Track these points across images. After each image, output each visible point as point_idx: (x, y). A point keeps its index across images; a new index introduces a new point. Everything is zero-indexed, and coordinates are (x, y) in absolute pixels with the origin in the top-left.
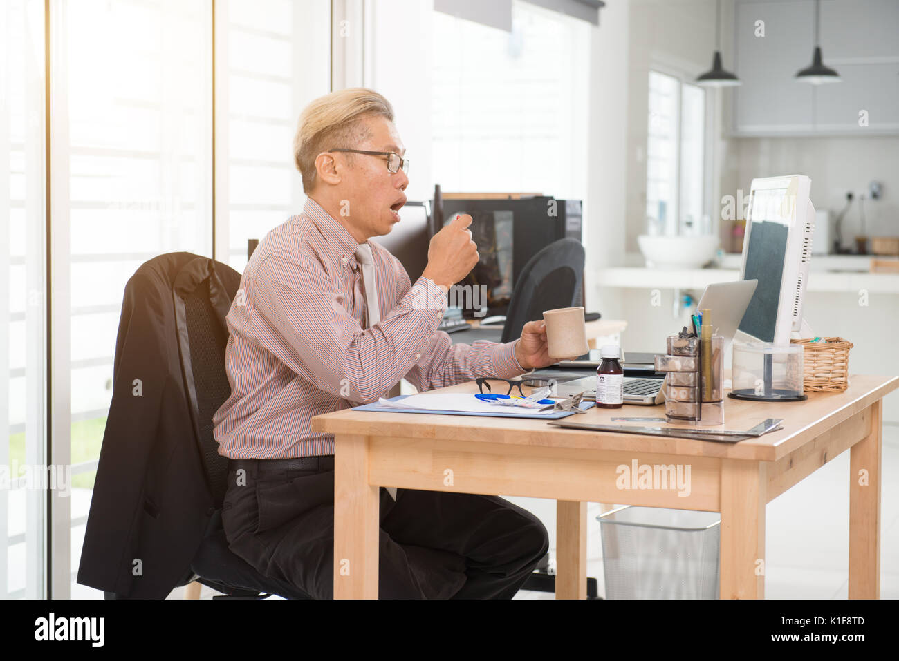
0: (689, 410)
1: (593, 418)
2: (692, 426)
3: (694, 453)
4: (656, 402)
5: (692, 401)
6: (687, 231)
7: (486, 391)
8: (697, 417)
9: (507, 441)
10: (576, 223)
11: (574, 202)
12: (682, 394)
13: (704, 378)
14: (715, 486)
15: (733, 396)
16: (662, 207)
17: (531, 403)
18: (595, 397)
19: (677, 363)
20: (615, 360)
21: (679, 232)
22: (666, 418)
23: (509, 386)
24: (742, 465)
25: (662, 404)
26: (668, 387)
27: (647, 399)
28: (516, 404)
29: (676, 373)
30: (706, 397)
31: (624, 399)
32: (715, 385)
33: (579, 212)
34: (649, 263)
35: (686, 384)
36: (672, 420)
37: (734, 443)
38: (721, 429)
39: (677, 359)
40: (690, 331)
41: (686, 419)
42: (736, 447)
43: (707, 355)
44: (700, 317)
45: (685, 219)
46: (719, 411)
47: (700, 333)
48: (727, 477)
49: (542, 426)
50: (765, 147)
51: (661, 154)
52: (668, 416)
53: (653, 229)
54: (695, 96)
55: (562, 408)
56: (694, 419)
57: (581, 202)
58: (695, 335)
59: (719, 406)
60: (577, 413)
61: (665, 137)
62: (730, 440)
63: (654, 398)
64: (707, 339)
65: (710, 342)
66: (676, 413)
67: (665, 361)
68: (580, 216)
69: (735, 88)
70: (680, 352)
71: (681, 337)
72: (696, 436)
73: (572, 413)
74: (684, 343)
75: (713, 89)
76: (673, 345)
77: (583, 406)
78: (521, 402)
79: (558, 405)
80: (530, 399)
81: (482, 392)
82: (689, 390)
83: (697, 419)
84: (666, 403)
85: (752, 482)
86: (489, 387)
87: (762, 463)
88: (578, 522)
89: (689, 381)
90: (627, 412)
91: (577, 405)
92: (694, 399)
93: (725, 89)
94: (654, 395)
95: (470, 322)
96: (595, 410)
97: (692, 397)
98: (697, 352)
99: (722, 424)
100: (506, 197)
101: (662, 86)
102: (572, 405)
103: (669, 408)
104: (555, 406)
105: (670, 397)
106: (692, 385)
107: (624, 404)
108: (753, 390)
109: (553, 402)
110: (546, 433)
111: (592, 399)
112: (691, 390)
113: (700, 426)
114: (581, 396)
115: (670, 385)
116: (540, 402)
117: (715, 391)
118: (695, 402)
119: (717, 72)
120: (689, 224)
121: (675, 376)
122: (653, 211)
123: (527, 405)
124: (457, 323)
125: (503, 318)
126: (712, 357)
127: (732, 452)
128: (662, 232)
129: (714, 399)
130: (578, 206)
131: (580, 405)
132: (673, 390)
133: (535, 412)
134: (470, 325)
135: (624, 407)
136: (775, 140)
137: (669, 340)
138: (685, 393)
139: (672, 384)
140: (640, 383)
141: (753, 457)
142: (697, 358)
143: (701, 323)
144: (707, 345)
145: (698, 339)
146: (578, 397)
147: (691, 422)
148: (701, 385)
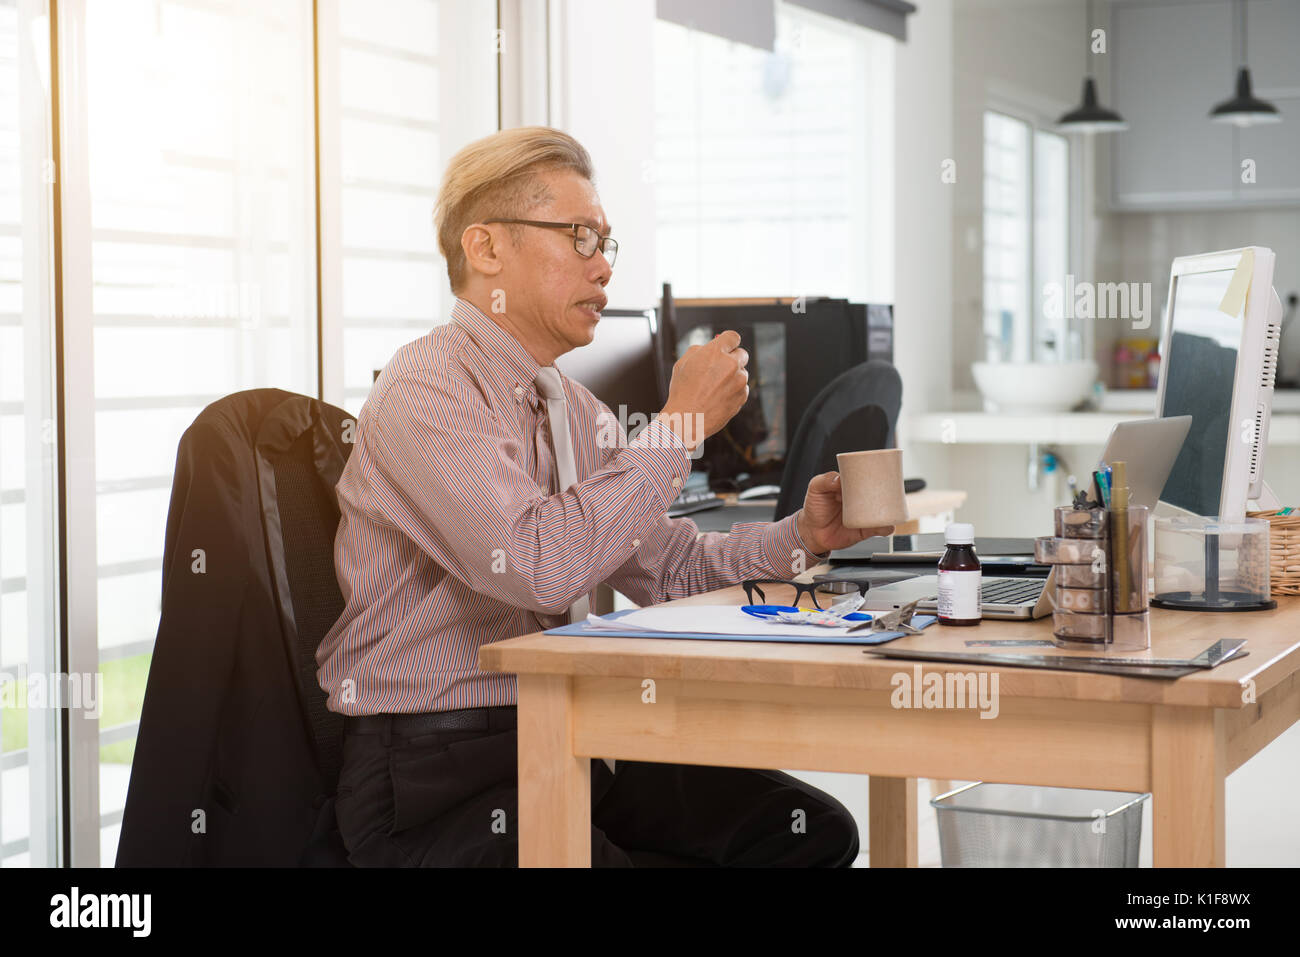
0: (1093, 626)
1: (934, 641)
2: (1098, 652)
3: (1107, 696)
4: (1035, 615)
5: (1097, 611)
6: (1047, 355)
7: (757, 601)
8: (1106, 638)
9: (798, 681)
10: (883, 340)
11: (880, 307)
12: (1081, 601)
13: (1117, 573)
14: (1142, 751)
15: (1157, 604)
16: (1007, 319)
17: (833, 620)
18: (936, 609)
19: (1073, 550)
20: (968, 547)
21: (1033, 357)
22: (1055, 640)
23: (795, 592)
24: (1187, 715)
25: (1048, 616)
26: (1058, 590)
27: (1021, 610)
28: (809, 620)
29: (1069, 567)
30: (1120, 605)
31: (983, 610)
32: (1134, 586)
33: (888, 322)
34: (989, 406)
35: (1087, 583)
36: (1065, 644)
37: (1172, 679)
38: (1147, 657)
39: (1071, 544)
40: (1091, 497)
41: (1088, 641)
42: (1177, 685)
43: (1121, 537)
44: (1109, 475)
45: (1043, 336)
46: (1142, 628)
47: (1109, 501)
48: (1162, 736)
49: (855, 657)
50: (1160, 227)
51: (1004, 238)
52: (1058, 636)
53: (993, 354)
54: (1053, 150)
55: (883, 627)
56: (1101, 641)
57: (891, 308)
58: (1099, 504)
59: (1141, 620)
60: (908, 635)
61: (1009, 214)
62: (1164, 675)
63: (1031, 609)
64: (1121, 510)
65: (1126, 514)
66: (1071, 631)
67: (1051, 547)
68: (890, 330)
69: (1114, 135)
70: (1076, 532)
71: (1076, 508)
72: (1109, 669)
73: (901, 634)
74: (1082, 517)
75: (1081, 136)
76: (1065, 520)
77: (918, 622)
78: (817, 617)
79: (878, 621)
80: (832, 612)
81: (751, 603)
82: (1091, 595)
83: (1106, 641)
84: (1055, 616)
85: (1204, 743)
86: (762, 595)
87: (1219, 713)
88: (904, 810)
89: (1092, 579)
90: (988, 631)
91: (907, 622)
92: (1101, 608)
93: (1099, 137)
94: (1031, 603)
95: (722, 496)
96: (936, 628)
97: (1097, 606)
98: (1105, 532)
99: (1147, 648)
100: (773, 302)
101: (1004, 134)
102: (899, 621)
103: (1059, 625)
104: (874, 623)
105: (1061, 606)
106: (1097, 586)
107: (984, 619)
108: (1187, 594)
109: (869, 617)
110: (862, 668)
111: (931, 611)
112: (1096, 593)
113: (1111, 653)
114: (914, 606)
115: (1060, 586)
116: (849, 618)
117: (1134, 594)
118: (1103, 614)
119: (1090, 109)
120: (1051, 344)
121: (1067, 571)
122: (992, 326)
123: (827, 623)
124: (703, 498)
125: (777, 490)
126: (1129, 539)
127: (1170, 694)
128: (1006, 356)
129: (1134, 607)
130: (886, 313)
131: (913, 621)
132: (1067, 594)
133: (841, 633)
134: (722, 500)
135: (983, 623)
136: (1174, 216)
137: (1058, 513)
138: (1085, 600)
139: (1064, 584)
140: (1006, 585)
141: (1204, 701)
142: (1105, 541)
143: (1110, 484)
144: (1121, 520)
145: (1106, 510)
146: (909, 609)
147: (1096, 646)
148: (1112, 585)
